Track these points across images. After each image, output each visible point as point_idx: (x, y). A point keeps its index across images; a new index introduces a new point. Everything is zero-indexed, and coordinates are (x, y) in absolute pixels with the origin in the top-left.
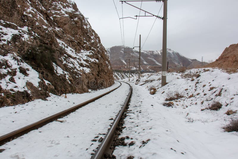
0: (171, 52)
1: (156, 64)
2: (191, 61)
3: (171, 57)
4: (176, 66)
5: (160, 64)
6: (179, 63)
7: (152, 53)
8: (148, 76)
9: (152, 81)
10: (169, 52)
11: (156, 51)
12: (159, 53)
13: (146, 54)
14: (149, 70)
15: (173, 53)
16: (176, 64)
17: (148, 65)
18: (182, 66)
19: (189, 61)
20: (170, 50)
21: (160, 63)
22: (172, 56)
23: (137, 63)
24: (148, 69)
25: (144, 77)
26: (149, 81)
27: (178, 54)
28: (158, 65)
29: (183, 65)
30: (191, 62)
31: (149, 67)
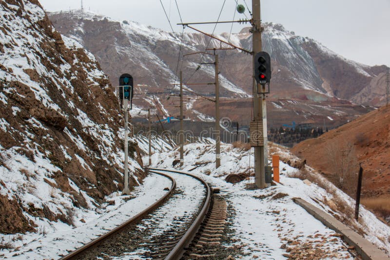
0: (283, 38)
1: (224, 89)
2: (366, 74)
3: (283, 61)
4: (304, 98)
5: (239, 91)
6: (318, 85)
7: (208, 42)
8: (198, 152)
9: (206, 163)
10: (276, 37)
11: (223, 35)
12: (236, 42)
13: (181, 47)
14: (195, 115)
15: (292, 41)
16: (306, 88)
17: (192, 94)
18: (329, 94)
19: (361, 75)
20: (279, 28)
21: (238, 86)
22: (290, 55)
23: (143, 89)
24: (190, 111)
25: (188, 153)
26: (202, 164)
27: (311, 47)
28: (232, 93)
29: (335, 93)
30: (365, 77)
31: (194, 104)
